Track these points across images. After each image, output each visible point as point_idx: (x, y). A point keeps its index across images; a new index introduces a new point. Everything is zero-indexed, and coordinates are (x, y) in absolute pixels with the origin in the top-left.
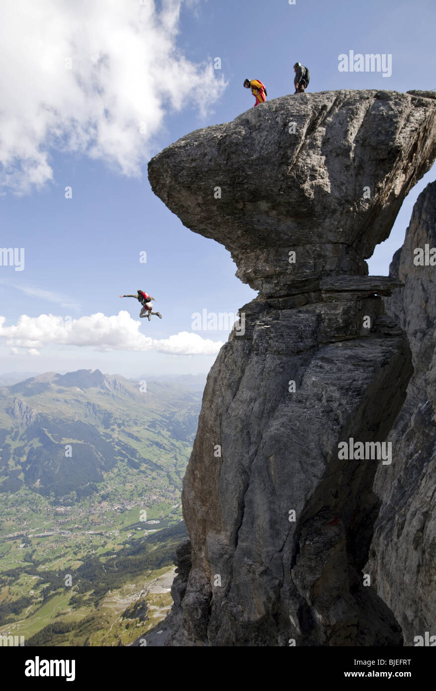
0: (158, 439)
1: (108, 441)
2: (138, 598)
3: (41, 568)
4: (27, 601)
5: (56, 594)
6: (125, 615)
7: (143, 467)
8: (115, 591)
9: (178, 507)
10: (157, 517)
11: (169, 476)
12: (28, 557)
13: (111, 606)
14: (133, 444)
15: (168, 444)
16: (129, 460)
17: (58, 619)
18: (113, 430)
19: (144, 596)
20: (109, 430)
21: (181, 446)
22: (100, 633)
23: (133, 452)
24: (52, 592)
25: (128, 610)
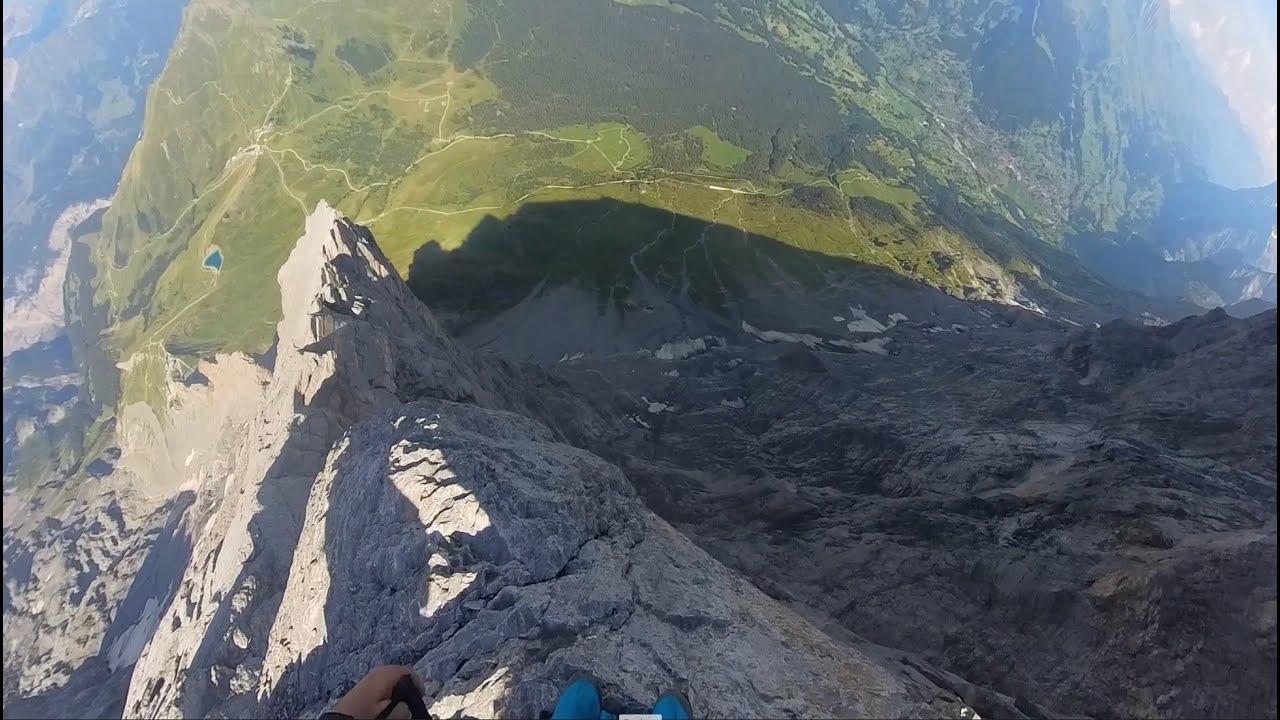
0: (1114, 139)
1: (1074, 85)
2: (952, 254)
3: (921, 157)
4: (894, 173)
5: (913, 189)
6: (935, 254)
7: (1070, 153)
8: (944, 232)
9: (1052, 225)
10: (1029, 212)
11: (1077, 189)
12: (920, 138)
13: (933, 239)
14: (1088, 117)
15: (1114, 156)
16: (1067, 131)
17: (900, 206)
18: (1090, 77)
19: (958, 257)
20: (1087, 72)
21: (1121, 173)
22: (913, 246)
23: (1080, 125)
24: (912, 184)
25: (939, 253)
